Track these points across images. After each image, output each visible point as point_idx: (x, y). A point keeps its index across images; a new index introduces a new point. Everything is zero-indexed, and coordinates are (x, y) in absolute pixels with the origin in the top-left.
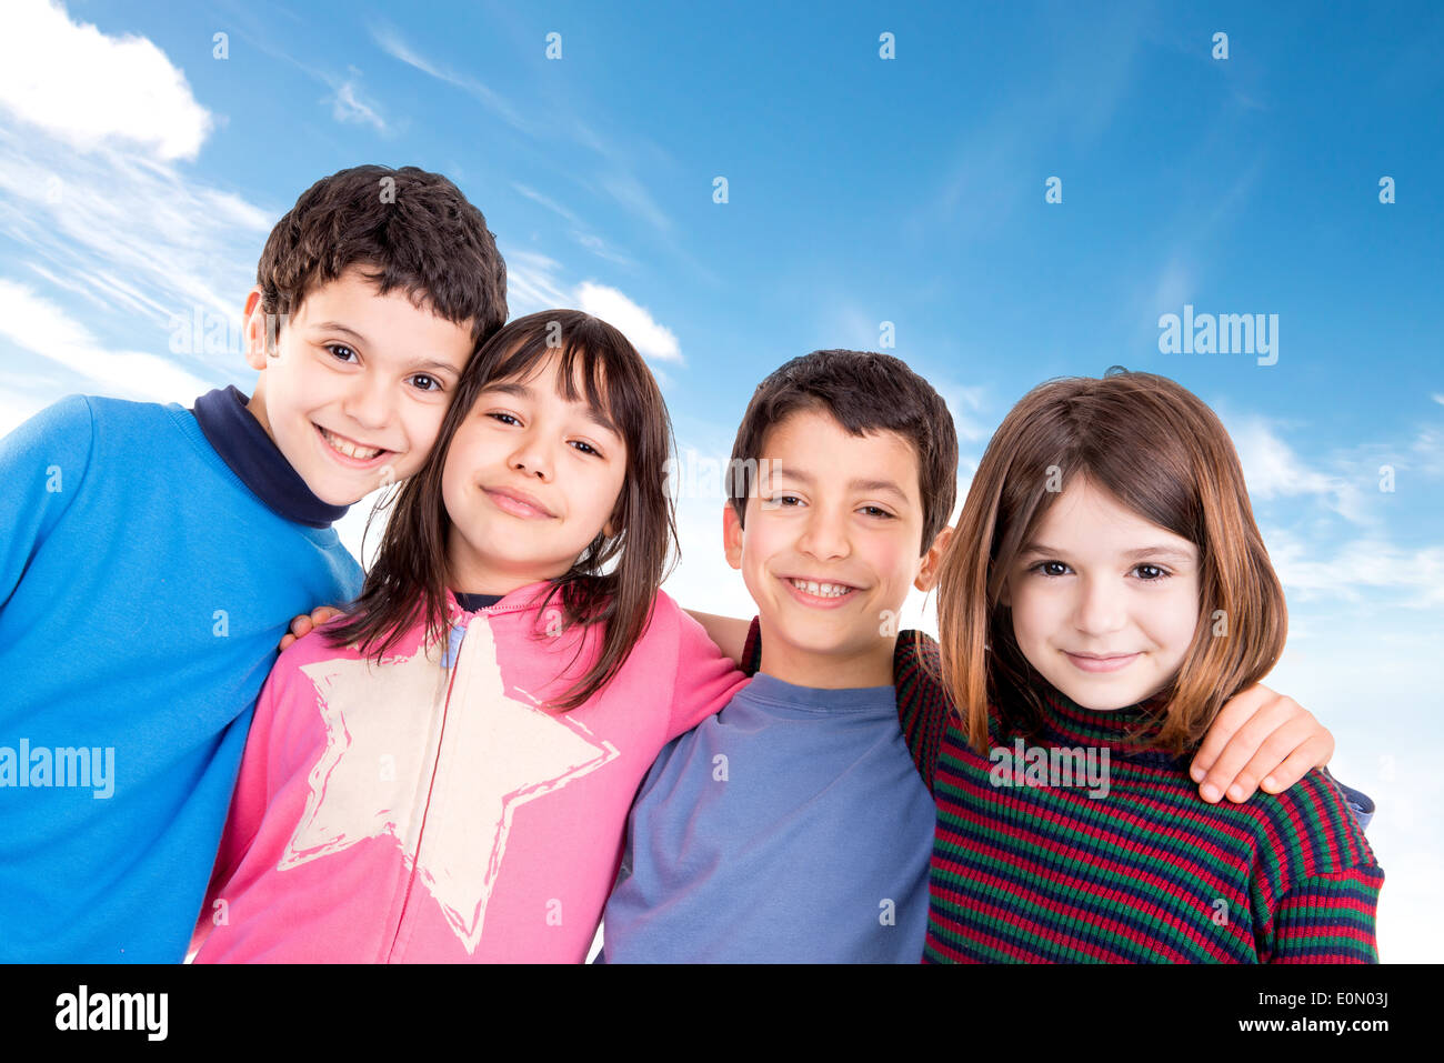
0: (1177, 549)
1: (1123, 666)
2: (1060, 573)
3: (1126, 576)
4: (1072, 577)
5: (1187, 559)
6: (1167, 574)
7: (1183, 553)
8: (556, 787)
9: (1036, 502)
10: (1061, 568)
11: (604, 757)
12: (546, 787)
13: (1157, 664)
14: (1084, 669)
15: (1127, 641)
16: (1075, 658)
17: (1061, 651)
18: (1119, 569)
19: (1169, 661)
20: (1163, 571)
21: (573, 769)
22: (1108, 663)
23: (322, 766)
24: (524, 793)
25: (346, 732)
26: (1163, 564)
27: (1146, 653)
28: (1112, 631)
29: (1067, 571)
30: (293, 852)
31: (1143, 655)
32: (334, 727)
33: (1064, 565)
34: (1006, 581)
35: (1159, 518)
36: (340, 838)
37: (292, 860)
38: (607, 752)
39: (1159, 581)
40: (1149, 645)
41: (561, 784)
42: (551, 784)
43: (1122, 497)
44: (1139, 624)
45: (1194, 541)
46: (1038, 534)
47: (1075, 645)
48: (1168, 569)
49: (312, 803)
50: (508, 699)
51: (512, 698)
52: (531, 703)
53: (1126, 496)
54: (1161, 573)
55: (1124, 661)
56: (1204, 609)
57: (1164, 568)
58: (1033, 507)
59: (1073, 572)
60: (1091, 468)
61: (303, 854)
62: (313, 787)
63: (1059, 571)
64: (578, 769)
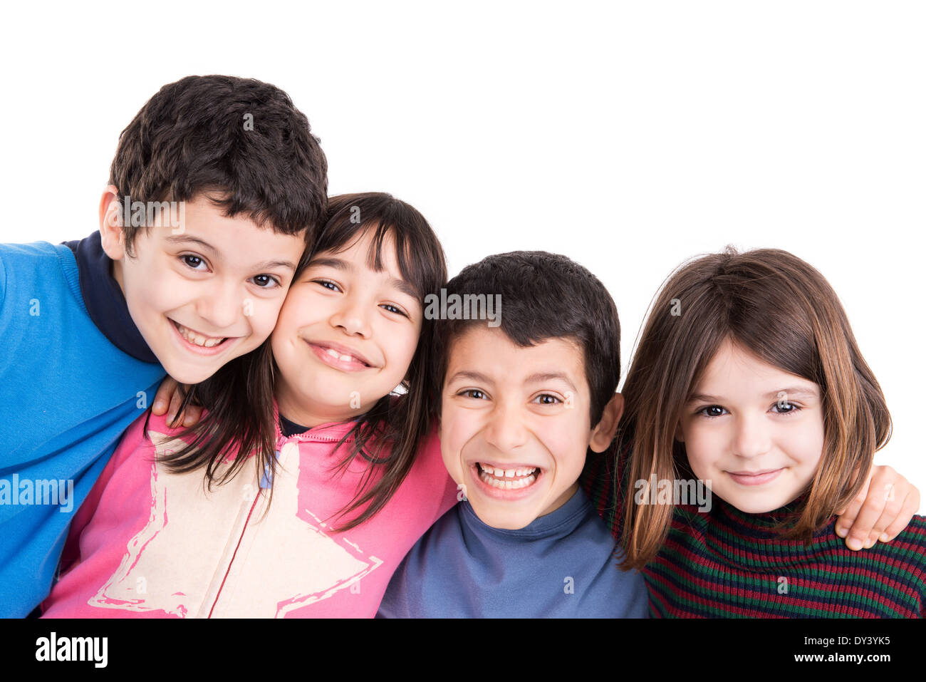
0: (805, 389)
1: (771, 479)
2: (719, 414)
3: (768, 412)
4: (728, 416)
5: (812, 396)
6: (798, 408)
7: (809, 391)
8: (323, 598)
9: (697, 362)
10: (719, 410)
11: (369, 569)
12: (316, 597)
13: (796, 475)
14: (742, 483)
15: (772, 460)
16: (735, 476)
17: (724, 472)
18: (762, 407)
19: (805, 472)
20: (795, 406)
21: (341, 582)
22: (761, 478)
23: (141, 537)
24: (296, 601)
25: (165, 514)
26: (794, 401)
27: (788, 468)
28: (761, 454)
29: (724, 412)
30: (104, 596)
31: (785, 470)
32: (157, 504)
33: (721, 408)
34: (679, 423)
35: (789, 367)
36: (140, 601)
37: (99, 601)
38: (372, 564)
39: (793, 414)
40: (790, 462)
41: (329, 595)
42: (319, 595)
43: (760, 354)
44: (781, 447)
45: (816, 382)
46: (700, 386)
47: (734, 467)
48: (799, 405)
49: (127, 562)
50: (299, 519)
51: (302, 519)
52: (317, 525)
53: (763, 353)
54: (794, 408)
55: (772, 475)
56: (828, 432)
57: (796, 403)
58: (694, 367)
59: (728, 412)
60: (735, 334)
61: (109, 601)
62: (129, 551)
63: (717, 412)
64: (345, 582)
